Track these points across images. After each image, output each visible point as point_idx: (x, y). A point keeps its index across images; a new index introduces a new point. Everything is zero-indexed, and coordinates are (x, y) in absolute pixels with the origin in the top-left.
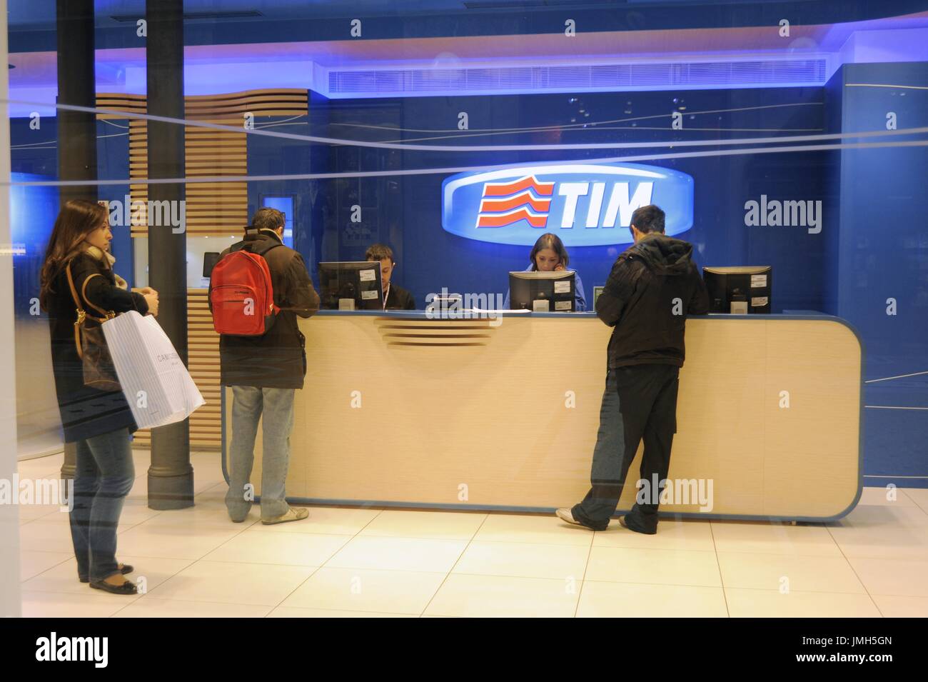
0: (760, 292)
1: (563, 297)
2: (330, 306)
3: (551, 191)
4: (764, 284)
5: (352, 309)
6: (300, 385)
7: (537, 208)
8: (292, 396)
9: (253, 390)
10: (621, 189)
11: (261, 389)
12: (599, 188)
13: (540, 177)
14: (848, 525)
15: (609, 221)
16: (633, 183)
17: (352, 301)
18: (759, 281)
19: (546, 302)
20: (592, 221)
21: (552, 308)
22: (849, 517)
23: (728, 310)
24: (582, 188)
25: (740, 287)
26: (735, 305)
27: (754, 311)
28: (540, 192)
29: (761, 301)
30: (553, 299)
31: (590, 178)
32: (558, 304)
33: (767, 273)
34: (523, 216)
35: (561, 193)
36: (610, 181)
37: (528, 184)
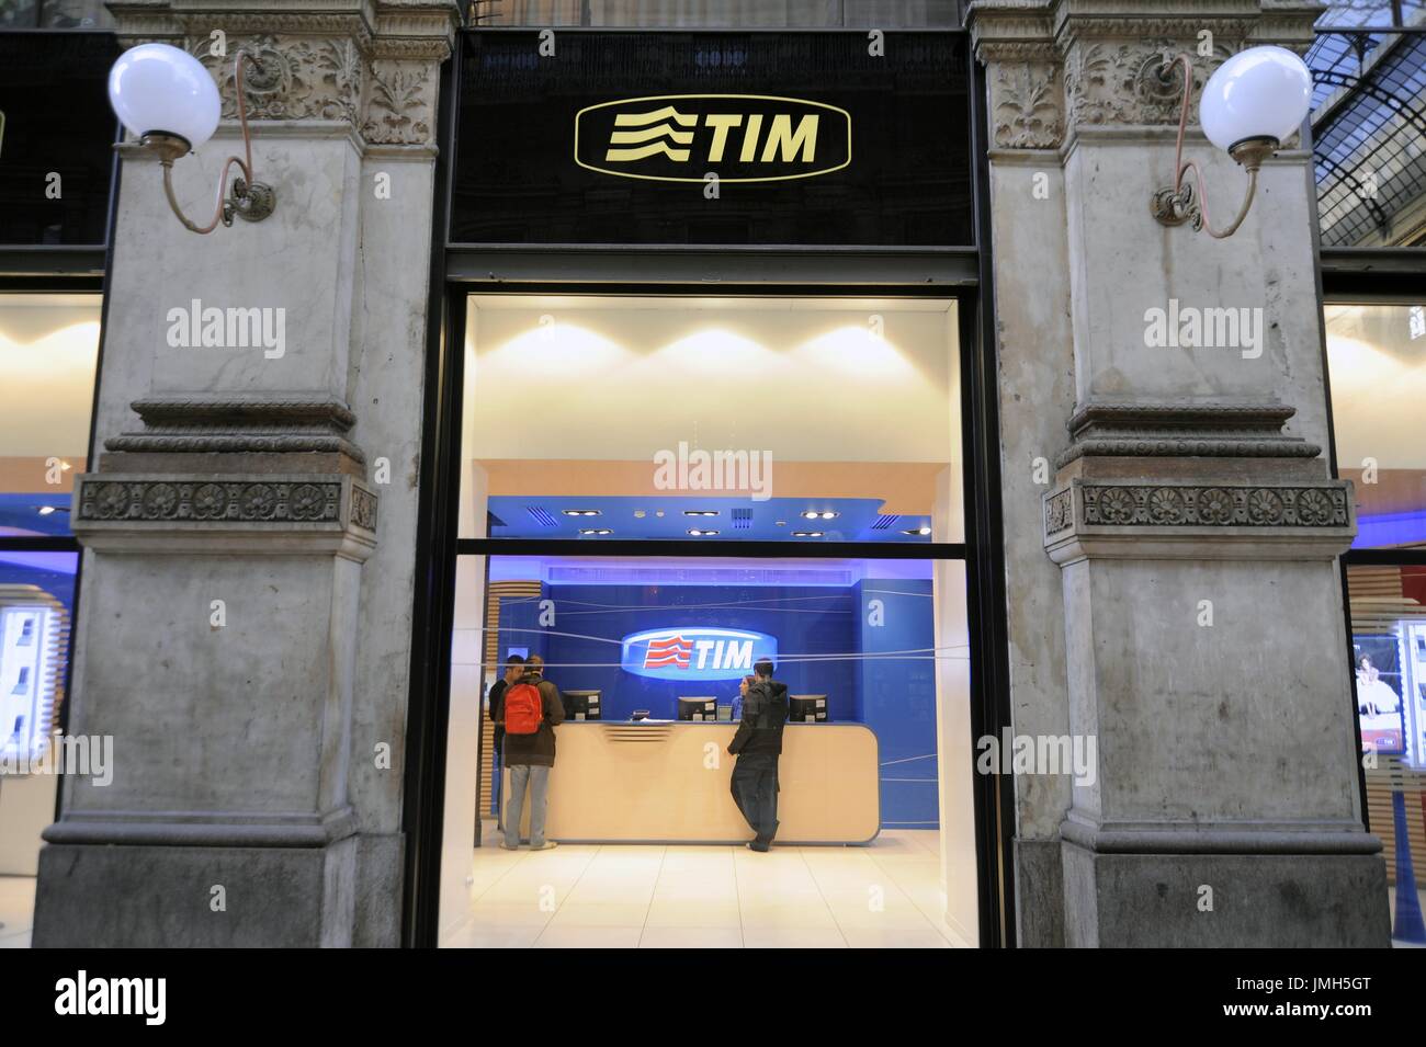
0: (821, 710)
1: (710, 712)
2: (571, 717)
3: (691, 646)
4: (823, 705)
5: (583, 720)
6: (551, 764)
7: (682, 656)
8: (547, 771)
9: (523, 768)
10: (734, 645)
11: (529, 768)
12: (721, 644)
13: (685, 637)
14: (874, 846)
15: (727, 665)
16: (741, 642)
17: (583, 715)
18: (820, 704)
19: (701, 715)
20: (716, 665)
21: (704, 719)
22: (874, 842)
23: (803, 720)
24: (710, 644)
25: (810, 707)
26: (808, 717)
27: (818, 721)
28: (684, 646)
29: (822, 715)
30: (705, 713)
31: (716, 639)
32: (707, 717)
33: (825, 699)
34: (674, 661)
35: (697, 647)
36: (727, 640)
37: (677, 641)
